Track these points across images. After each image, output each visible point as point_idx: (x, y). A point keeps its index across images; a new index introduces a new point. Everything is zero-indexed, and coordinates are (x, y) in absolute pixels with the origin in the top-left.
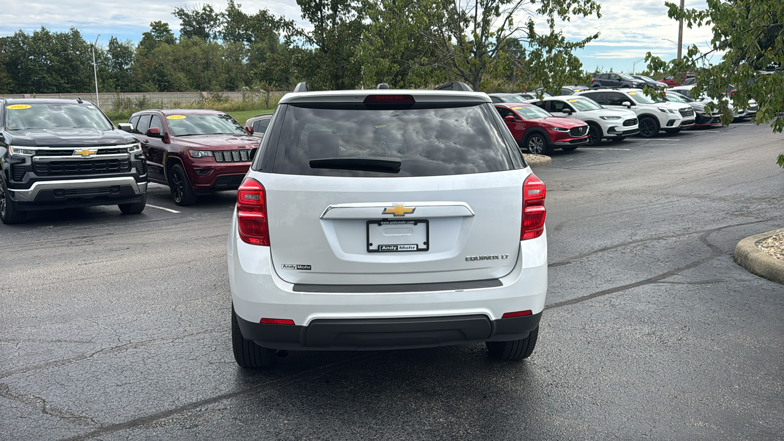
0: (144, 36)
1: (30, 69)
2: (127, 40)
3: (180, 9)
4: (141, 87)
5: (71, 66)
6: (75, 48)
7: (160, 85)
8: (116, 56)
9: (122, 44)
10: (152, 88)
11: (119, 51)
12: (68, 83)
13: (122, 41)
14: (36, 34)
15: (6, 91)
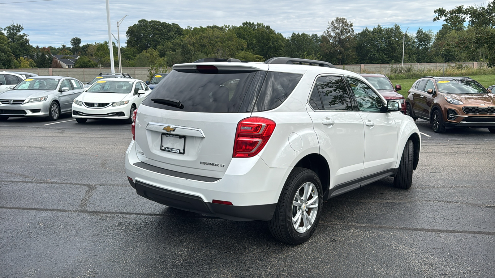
0: (443, 27)
1: (368, 50)
2: (429, 30)
3: (470, 7)
4: (433, 59)
5: (392, 47)
6: (395, 37)
7: (445, 58)
8: (420, 40)
9: (425, 33)
10: (440, 60)
11: (423, 37)
12: (388, 58)
13: (425, 31)
14: (374, 29)
15: (353, 63)
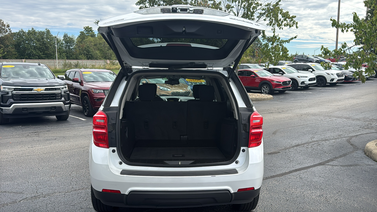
0: (80, 33)
1: (26, 47)
2: (72, 35)
3: (98, 21)
4: (78, 57)
5: (45, 46)
6: (47, 38)
7: (87, 57)
8: (67, 42)
9: (69, 37)
10: (83, 58)
11: (68, 40)
12: (43, 55)
13: (70, 35)
14: (29, 31)
15: (14, 58)
